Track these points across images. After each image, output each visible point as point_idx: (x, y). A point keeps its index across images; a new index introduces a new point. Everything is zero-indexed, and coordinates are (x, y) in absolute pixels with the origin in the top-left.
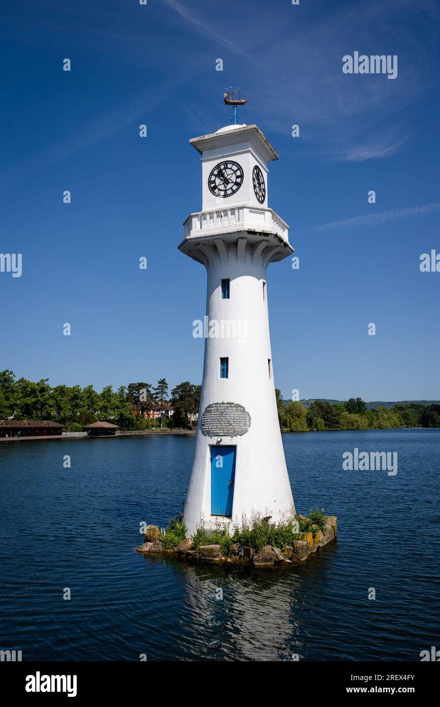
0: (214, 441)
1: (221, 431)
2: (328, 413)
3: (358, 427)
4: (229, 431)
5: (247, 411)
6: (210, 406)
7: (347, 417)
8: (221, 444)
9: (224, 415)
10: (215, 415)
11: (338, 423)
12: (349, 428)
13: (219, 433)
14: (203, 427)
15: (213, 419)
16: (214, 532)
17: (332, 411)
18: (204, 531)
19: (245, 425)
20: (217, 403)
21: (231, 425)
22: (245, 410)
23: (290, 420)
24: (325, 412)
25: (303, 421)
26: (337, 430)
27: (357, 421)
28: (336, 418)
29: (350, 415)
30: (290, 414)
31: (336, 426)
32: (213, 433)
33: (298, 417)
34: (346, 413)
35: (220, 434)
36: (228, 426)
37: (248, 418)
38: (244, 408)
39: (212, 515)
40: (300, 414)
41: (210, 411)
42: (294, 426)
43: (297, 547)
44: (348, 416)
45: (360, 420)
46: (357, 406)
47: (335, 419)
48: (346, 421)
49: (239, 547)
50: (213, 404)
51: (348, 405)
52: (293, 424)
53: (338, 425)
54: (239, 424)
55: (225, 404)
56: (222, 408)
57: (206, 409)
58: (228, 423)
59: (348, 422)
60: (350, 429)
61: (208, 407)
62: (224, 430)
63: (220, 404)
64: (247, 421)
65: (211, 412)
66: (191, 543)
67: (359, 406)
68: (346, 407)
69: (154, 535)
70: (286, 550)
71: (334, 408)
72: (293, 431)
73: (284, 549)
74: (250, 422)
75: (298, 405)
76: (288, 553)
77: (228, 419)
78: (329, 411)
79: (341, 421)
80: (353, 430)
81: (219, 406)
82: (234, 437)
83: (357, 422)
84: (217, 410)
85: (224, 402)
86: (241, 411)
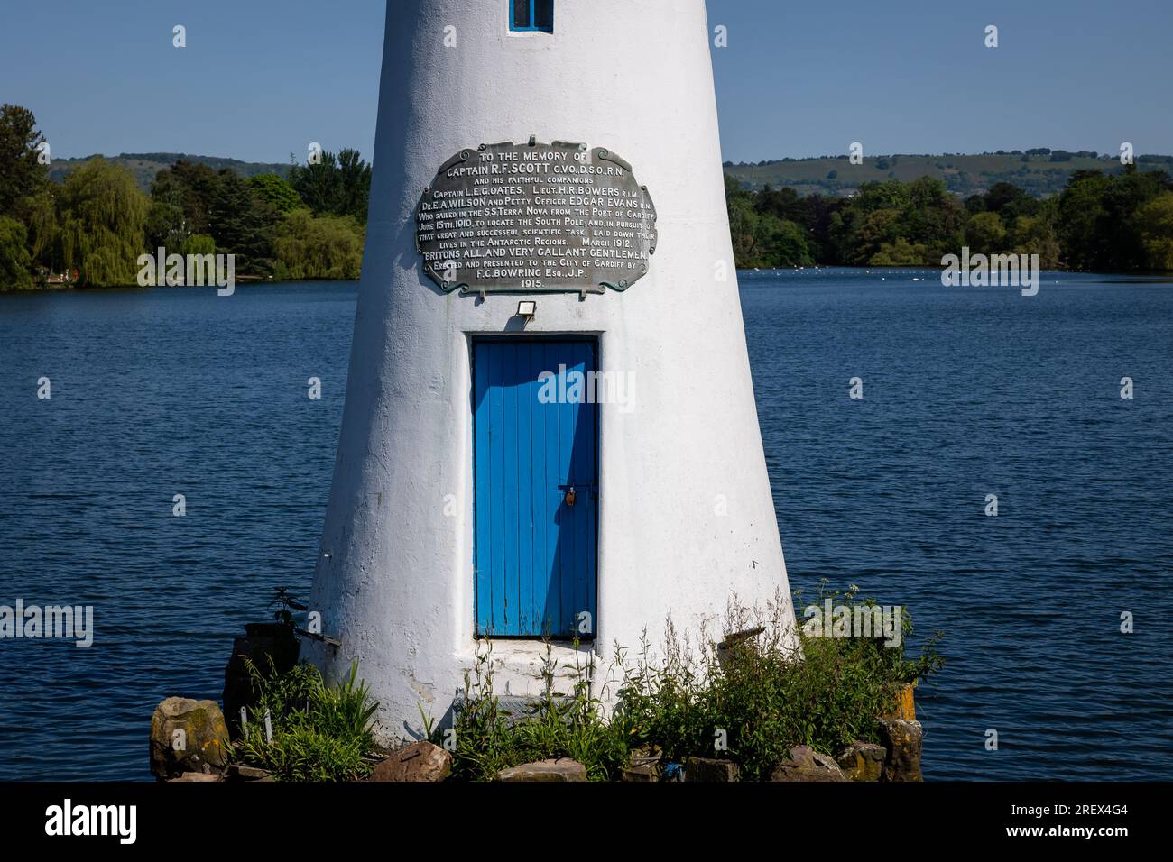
0: (495, 315)
1: (530, 272)
2: (231, 211)
3: (349, 267)
4: (566, 269)
5: (640, 183)
6: (464, 158)
7: (304, 228)
8: (531, 327)
9: (541, 201)
10: (491, 197)
11: (269, 252)
12: (313, 272)
13: (518, 279)
14: (429, 256)
15: (484, 217)
16: (537, 708)
17: (245, 204)
18: (493, 705)
19: (636, 243)
20: (506, 146)
21: (574, 242)
22: (631, 179)
23: (76, 238)
24: (219, 206)
25: (132, 244)
26: (263, 282)
27: (344, 246)
28: (262, 231)
29: (319, 221)
30: (76, 216)
31: (264, 265)
32: (486, 281)
34: (300, 213)
35: (529, 285)
36: (564, 248)
37: (644, 215)
38: (627, 168)
39: (478, 637)
40: (121, 214)
41: (469, 181)
42: (96, 264)
43: (904, 744)
44: (312, 223)
45: (355, 241)
46: (342, 184)
47: (257, 238)
48: (303, 244)
49: (663, 762)
50: (483, 148)
51: (307, 179)
52: (91, 257)
53: (269, 261)
54: (612, 238)
55: (543, 147)
56: (530, 168)
57: (441, 172)
58: (564, 235)
59: (308, 250)
60: (318, 278)
61: (458, 161)
62: (542, 267)
63: (521, 148)
64: (644, 225)
65: (471, 185)
66: (441, 762)
67: (349, 185)
68: (299, 187)
69: (203, 740)
70: (860, 759)
71: (255, 192)
72: (89, 285)
73: (854, 757)
74: (655, 232)
75: (112, 177)
76: (867, 772)
77: (562, 217)
78: (235, 202)
79: (283, 243)
80: (328, 279)
81: (512, 156)
82: (589, 296)
83: (346, 250)
84: (505, 176)
85: (539, 140)
86: (616, 181)
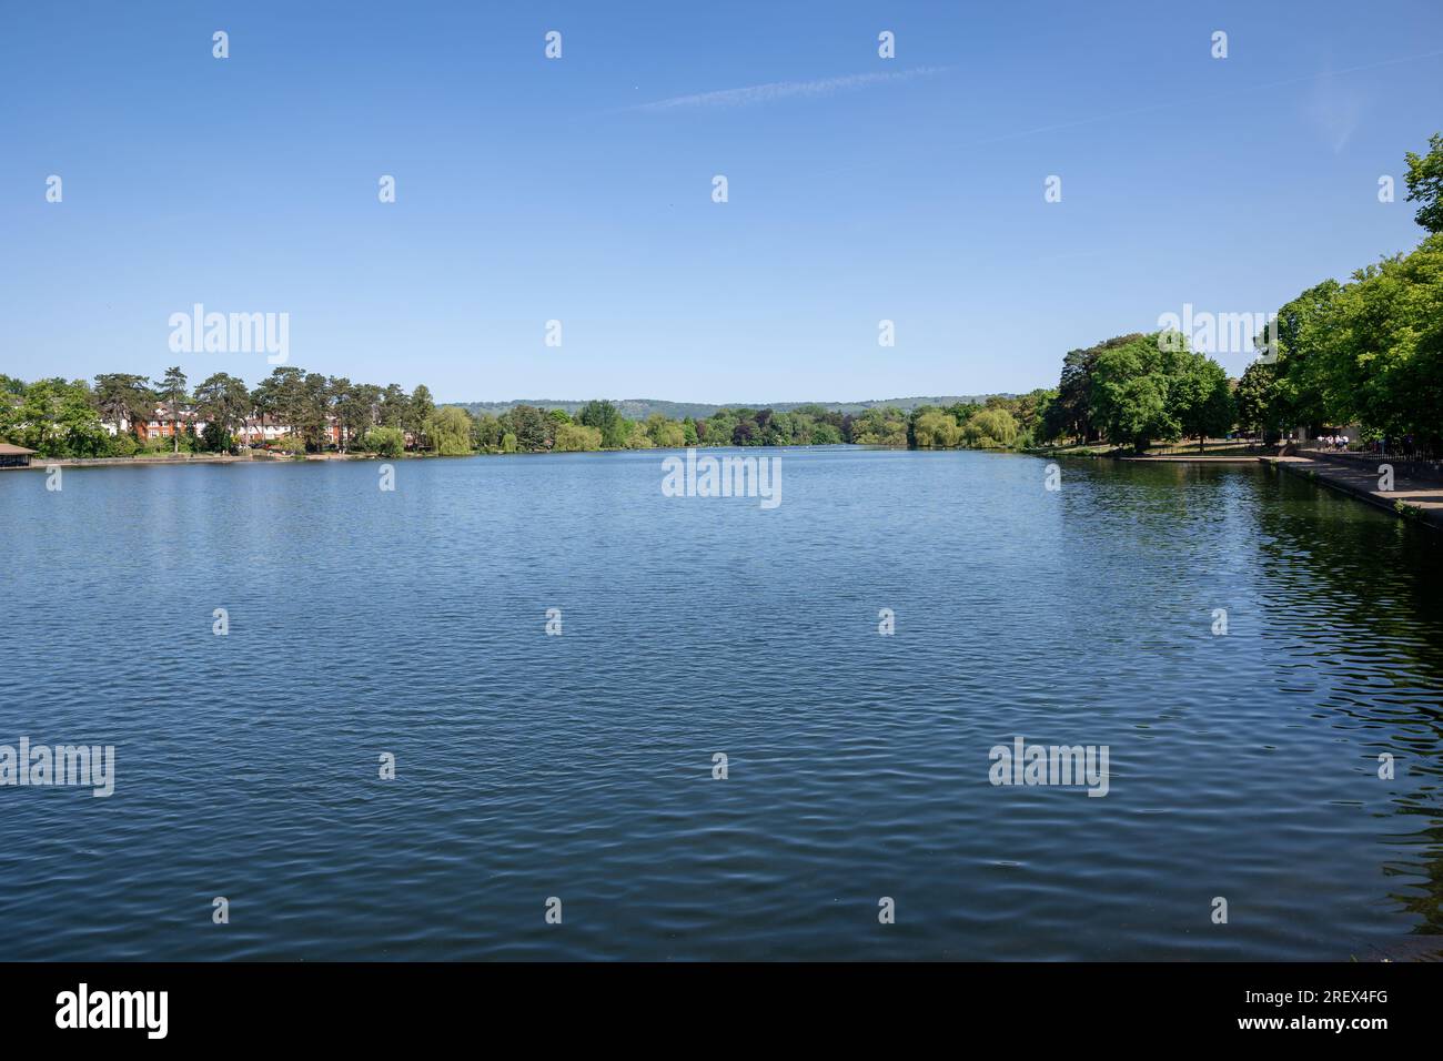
2: (530, 425)
7: (573, 432)
23: (438, 437)
24: (525, 423)
25: (463, 439)
26: (544, 452)
30: (439, 427)
33: (454, 431)
34: (568, 425)
40: (456, 426)
44: (570, 430)
48: (566, 438)
52: (444, 444)
72: (443, 455)
78: (532, 421)
